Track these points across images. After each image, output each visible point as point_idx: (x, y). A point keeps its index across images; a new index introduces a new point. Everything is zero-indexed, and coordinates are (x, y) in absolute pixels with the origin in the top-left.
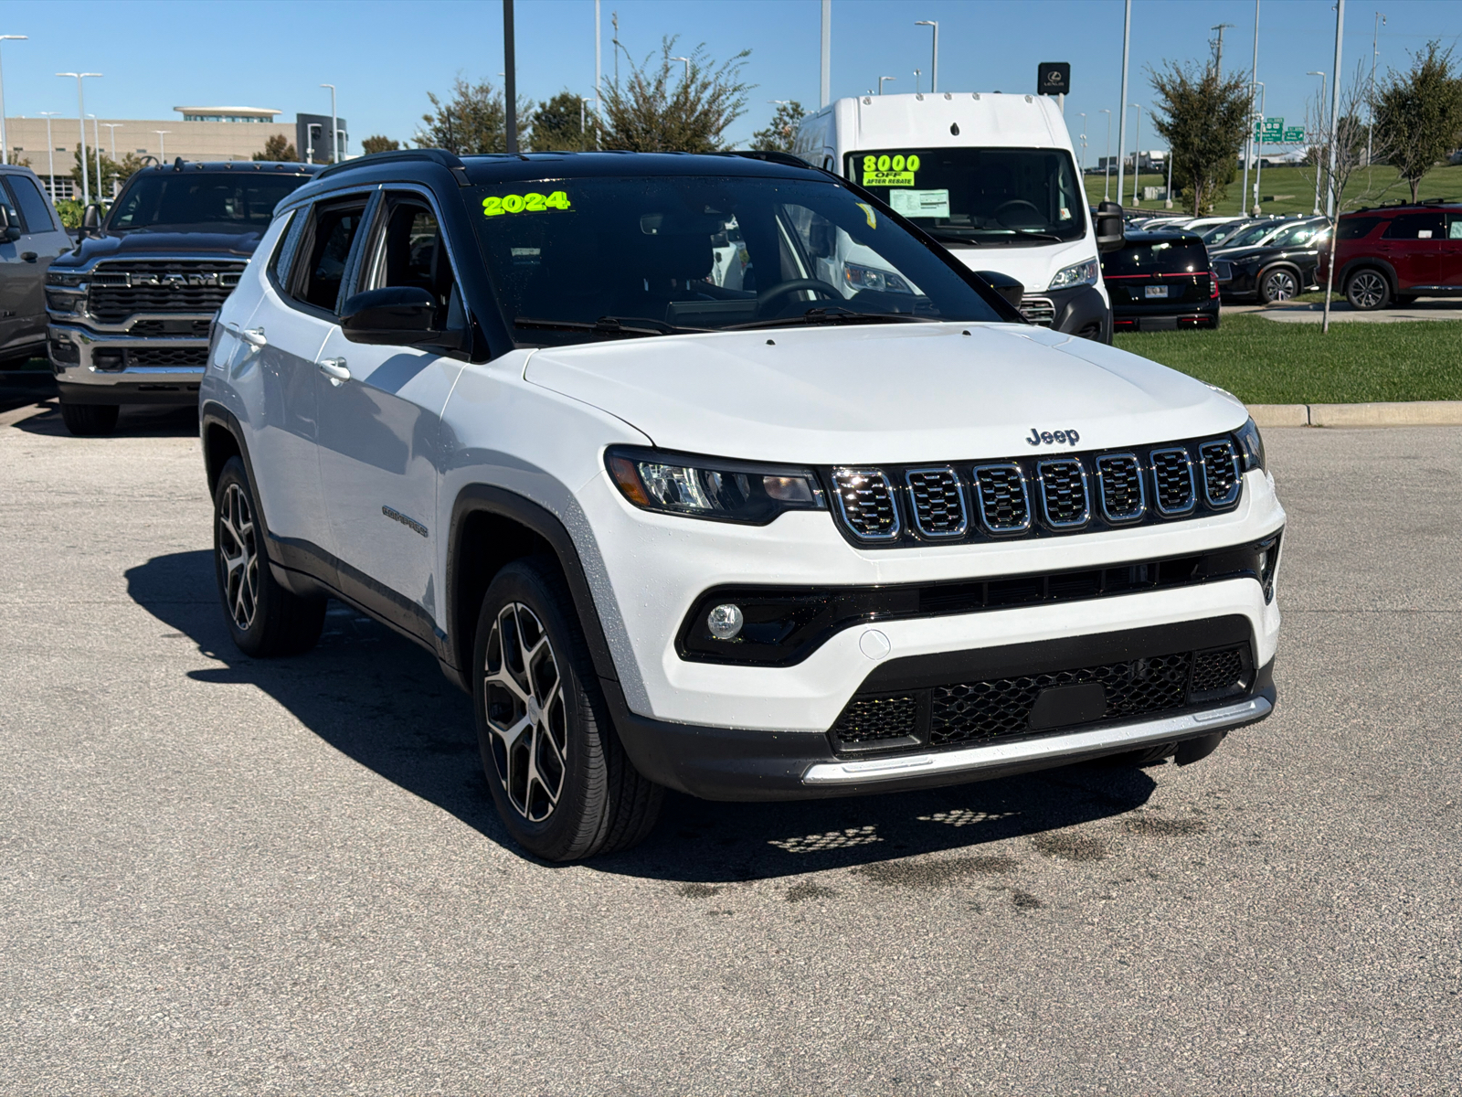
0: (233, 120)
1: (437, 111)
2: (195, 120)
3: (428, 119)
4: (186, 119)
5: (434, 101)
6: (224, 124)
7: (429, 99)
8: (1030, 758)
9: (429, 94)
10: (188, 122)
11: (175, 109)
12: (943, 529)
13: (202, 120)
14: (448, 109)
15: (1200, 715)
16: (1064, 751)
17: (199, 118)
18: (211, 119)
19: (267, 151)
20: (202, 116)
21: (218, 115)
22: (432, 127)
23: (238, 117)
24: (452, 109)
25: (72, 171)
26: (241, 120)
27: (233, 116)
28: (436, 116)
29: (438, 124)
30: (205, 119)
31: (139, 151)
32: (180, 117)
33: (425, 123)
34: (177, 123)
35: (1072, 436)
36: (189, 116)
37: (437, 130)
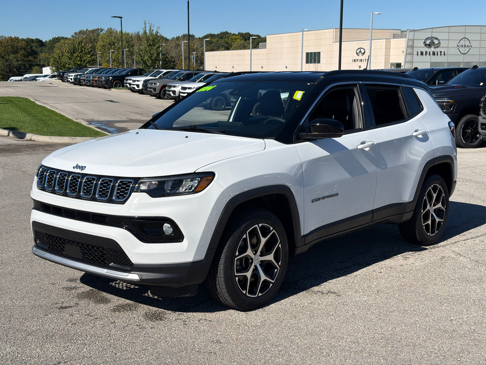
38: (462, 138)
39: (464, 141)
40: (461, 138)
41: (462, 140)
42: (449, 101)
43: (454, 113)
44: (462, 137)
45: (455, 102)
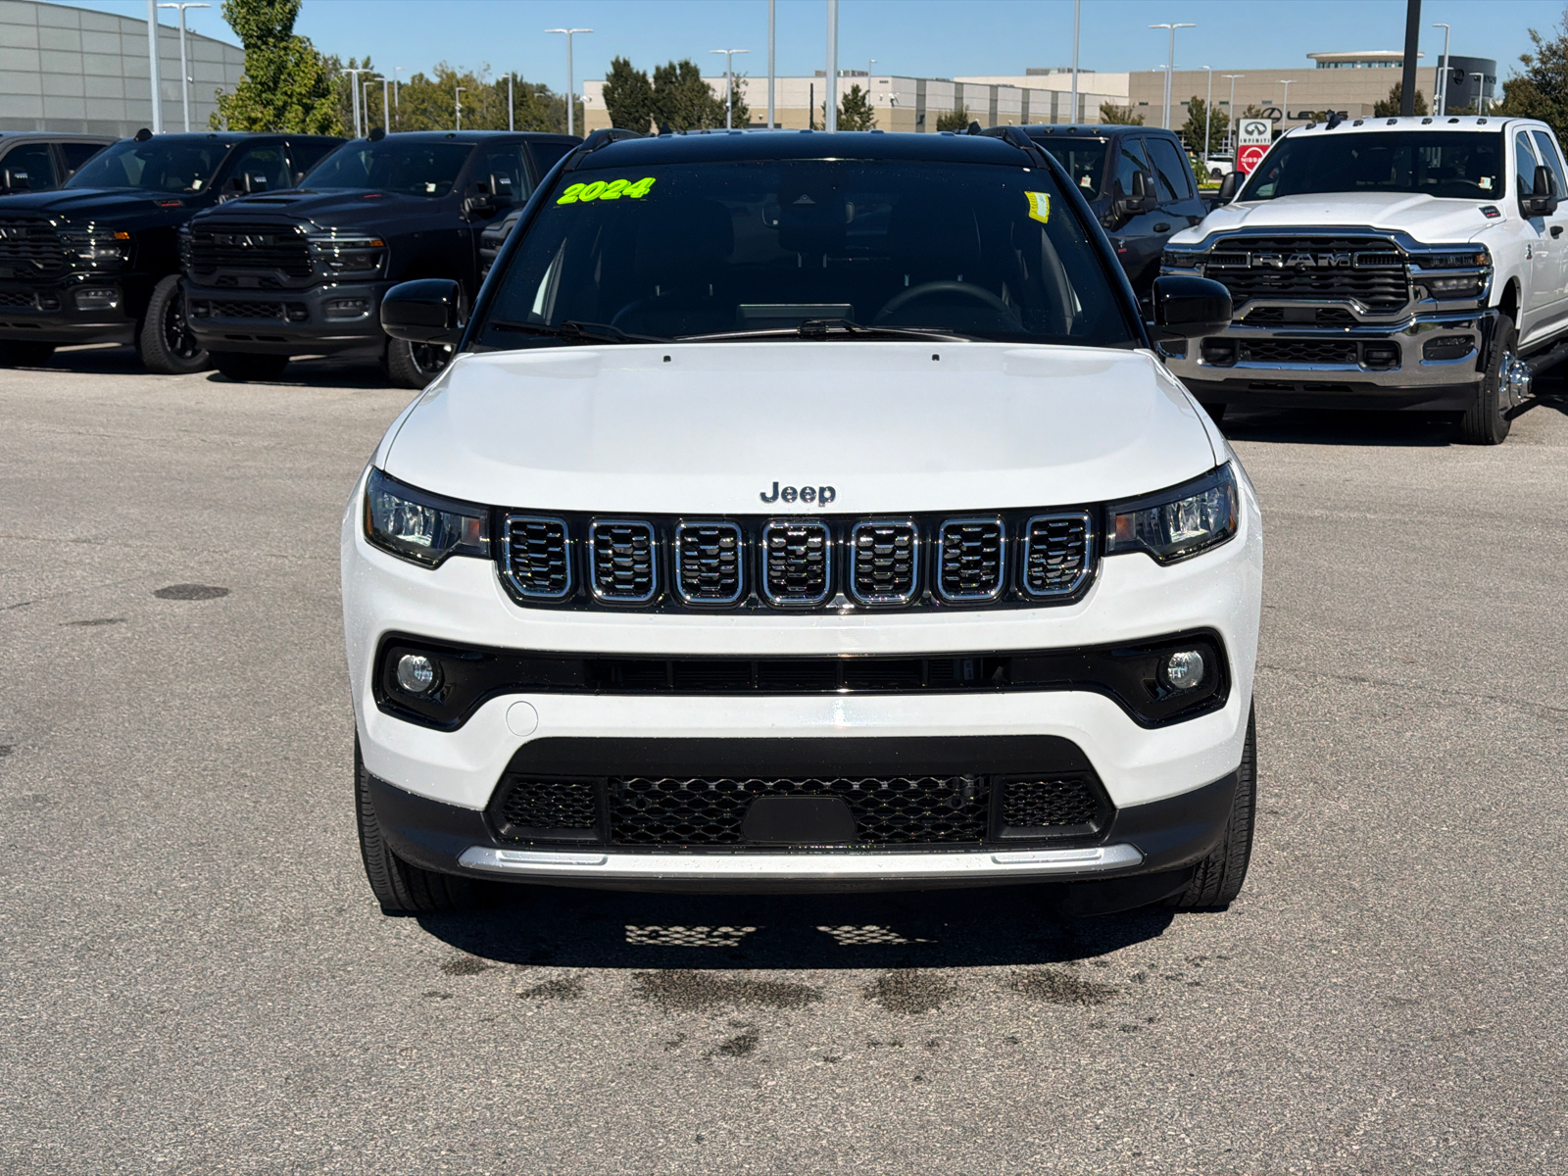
0: (1370, 66)
1: (1538, 49)
2: (1329, 67)
3: (1526, 59)
4: (1318, 67)
5: (1535, 39)
6: (1359, 70)
7: (1529, 36)
8: (732, 876)
9: (1530, 31)
10: (1321, 69)
11: (1308, 56)
12: (628, 592)
13: (1336, 66)
14: (1550, 48)
15: (1000, 856)
16: (783, 874)
17: (1332, 65)
18: (1345, 65)
19: (1391, 98)
20: (1337, 62)
21: (1353, 61)
22: (1529, 69)
23: (1375, 62)
24: (1554, 47)
25: (1184, 126)
26: (1377, 65)
27: (1369, 61)
28: (1535, 56)
29: (1537, 64)
30: (1339, 65)
31: (1264, 102)
32: (1313, 64)
33: (1523, 64)
34: (1309, 70)
35: (826, 494)
36: (1323, 63)
37: (1536, 72)
38: (414, 359)
39: (418, 367)
40: (410, 358)
41: (412, 363)
42: (368, 242)
43: (387, 280)
44: (412, 354)
45: (385, 245)
